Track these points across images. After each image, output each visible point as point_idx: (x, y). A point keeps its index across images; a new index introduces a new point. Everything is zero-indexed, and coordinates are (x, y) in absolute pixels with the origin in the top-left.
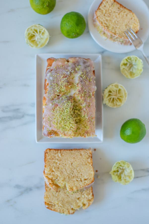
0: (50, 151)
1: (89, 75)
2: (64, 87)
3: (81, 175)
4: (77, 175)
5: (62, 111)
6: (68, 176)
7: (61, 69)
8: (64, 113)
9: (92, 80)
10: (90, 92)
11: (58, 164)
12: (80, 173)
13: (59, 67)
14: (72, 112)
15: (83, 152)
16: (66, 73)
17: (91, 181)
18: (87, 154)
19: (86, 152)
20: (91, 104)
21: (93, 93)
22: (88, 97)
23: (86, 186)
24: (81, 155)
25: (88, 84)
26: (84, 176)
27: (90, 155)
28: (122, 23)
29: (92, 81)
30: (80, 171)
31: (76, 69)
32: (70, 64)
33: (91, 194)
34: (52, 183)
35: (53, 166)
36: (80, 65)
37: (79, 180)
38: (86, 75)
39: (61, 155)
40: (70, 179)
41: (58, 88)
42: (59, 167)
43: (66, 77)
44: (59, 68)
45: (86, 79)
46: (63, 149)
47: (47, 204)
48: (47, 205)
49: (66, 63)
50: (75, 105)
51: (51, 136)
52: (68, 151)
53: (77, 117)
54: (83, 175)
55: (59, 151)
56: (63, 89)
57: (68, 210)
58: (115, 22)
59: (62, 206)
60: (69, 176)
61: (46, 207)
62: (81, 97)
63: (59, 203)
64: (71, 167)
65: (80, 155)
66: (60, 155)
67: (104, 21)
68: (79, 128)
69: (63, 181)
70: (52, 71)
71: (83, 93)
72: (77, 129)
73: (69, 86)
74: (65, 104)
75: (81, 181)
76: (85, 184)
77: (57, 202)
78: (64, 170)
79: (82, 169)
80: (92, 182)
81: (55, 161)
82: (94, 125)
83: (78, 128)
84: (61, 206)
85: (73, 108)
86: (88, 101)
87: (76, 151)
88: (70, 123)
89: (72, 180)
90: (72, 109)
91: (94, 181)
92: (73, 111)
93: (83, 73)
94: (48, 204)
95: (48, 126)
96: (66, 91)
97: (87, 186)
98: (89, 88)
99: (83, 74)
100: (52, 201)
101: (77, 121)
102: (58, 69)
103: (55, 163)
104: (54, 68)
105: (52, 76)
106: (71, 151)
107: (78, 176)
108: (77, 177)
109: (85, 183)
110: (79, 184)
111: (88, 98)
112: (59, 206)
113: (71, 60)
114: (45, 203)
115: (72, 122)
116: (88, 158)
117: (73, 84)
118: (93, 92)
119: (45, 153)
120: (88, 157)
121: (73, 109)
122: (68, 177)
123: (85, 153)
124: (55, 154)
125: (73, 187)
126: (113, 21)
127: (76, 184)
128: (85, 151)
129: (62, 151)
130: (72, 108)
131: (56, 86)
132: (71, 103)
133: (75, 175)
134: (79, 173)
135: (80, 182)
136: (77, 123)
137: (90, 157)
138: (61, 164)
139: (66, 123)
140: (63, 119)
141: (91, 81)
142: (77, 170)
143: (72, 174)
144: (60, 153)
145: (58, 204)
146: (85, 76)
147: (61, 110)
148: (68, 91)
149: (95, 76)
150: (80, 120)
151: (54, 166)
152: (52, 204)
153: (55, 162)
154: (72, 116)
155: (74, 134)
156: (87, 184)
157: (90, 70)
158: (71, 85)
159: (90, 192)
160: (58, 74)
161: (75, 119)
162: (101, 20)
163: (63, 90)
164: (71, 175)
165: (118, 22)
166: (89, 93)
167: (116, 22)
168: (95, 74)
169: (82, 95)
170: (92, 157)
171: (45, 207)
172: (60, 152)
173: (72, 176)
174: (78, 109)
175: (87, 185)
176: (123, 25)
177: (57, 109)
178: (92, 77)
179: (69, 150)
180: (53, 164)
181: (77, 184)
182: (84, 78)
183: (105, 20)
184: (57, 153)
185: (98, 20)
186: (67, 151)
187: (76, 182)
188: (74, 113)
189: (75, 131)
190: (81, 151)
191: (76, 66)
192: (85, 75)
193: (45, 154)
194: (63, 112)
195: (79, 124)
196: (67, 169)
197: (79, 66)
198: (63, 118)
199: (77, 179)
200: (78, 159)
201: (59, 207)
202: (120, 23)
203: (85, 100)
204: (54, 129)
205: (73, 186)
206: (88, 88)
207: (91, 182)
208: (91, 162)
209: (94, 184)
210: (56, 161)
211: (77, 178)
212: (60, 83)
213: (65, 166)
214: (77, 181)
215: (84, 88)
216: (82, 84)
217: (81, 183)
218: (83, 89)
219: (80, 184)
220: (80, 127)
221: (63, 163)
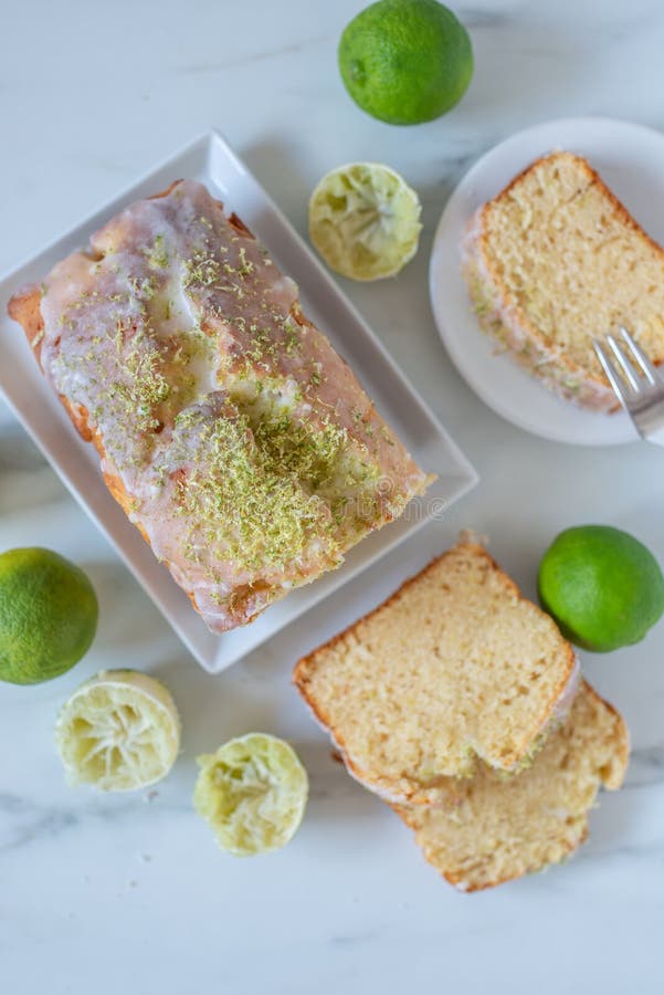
0: (312, 665)
1: (224, 249)
2: (157, 376)
3: (507, 666)
4: (491, 684)
5: (219, 483)
6: (455, 711)
7: (92, 308)
8: (231, 483)
9: (251, 264)
10: (276, 318)
11: (383, 695)
12: (499, 663)
13: (78, 306)
14: (262, 457)
15: (448, 572)
16: (120, 312)
17: (561, 664)
18: (469, 565)
19: (460, 563)
20: (319, 366)
21: (293, 315)
22: (286, 346)
23: (555, 697)
24: (446, 587)
25: (244, 292)
26: (520, 667)
27: (483, 561)
28: (601, 299)
29: (258, 267)
30: (488, 657)
31: (154, 265)
32: (111, 260)
33: (601, 709)
34: (416, 785)
35: (370, 713)
36: (159, 237)
37: (514, 692)
38: (213, 262)
39: (369, 648)
40: (476, 717)
41: (133, 397)
42: (394, 703)
43: (135, 328)
44: (80, 313)
45: (225, 278)
46: (359, 622)
47: (455, 878)
48: (459, 881)
49: (93, 268)
50: (257, 416)
51: (249, 614)
52: (387, 612)
53: (296, 461)
54: (514, 663)
55: (351, 640)
56: (158, 387)
57: (553, 838)
58: (567, 283)
59: (519, 840)
60: (461, 709)
61: (459, 891)
62: (257, 367)
63: (503, 837)
64: (442, 667)
65: (442, 592)
66: (361, 651)
67: (513, 261)
68: (337, 501)
69: (454, 748)
70: (63, 344)
71: (255, 346)
72: (333, 509)
73: (177, 357)
74: (210, 444)
75: (523, 691)
76: (551, 694)
77: (491, 842)
78: (427, 700)
79: (495, 642)
80: (570, 667)
81: (363, 692)
82: (392, 444)
83: (335, 505)
84: (516, 845)
85: (256, 437)
86: (298, 361)
87: (416, 586)
88: (285, 509)
89: (485, 717)
90: (253, 446)
91: (574, 656)
92: (264, 446)
93: (190, 261)
94: (461, 874)
95: (208, 579)
96: (176, 389)
97: (561, 696)
98: (264, 306)
99: (195, 264)
100: (471, 851)
101: (312, 478)
102: (79, 320)
103: (367, 699)
104: (60, 324)
105: (75, 364)
106: (397, 605)
107: (498, 680)
108: (497, 687)
109: (544, 686)
110: (525, 709)
111: (289, 350)
112: (508, 851)
113: (107, 242)
114: (447, 876)
115: (293, 499)
116: (483, 583)
117: (183, 337)
118: (292, 311)
119: (299, 686)
120: (479, 575)
121: (257, 439)
122: (460, 716)
123: (458, 571)
124: (342, 660)
125: (511, 741)
126: (559, 279)
127: (512, 719)
128: (450, 559)
129: (360, 629)
130: (252, 440)
131: (121, 399)
132: (233, 422)
133: (485, 686)
134: (491, 665)
135: (523, 697)
136: (314, 486)
137: (491, 571)
138: (394, 687)
139: (271, 521)
140: (245, 512)
141: (249, 269)
142: (474, 661)
143: (468, 690)
144: (359, 642)
145: (499, 843)
146: (210, 270)
147: (213, 484)
148: (186, 378)
149: (252, 237)
150: (321, 466)
151: (374, 714)
152: (478, 859)
153: (364, 696)
154: (277, 473)
155: (336, 544)
156: (557, 687)
157: (215, 230)
158: (177, 348)
159: (588, 705)
160: (92, 338)
161: (295, 476)
162: (499, 254)
163: (160, 391)
164: (469, 699)
165: (580, 286)
166: (276, 324)
167: (573, 285)
168: (247, 230)
169: (254, 354)
170: (495, 566)
171: (455, 894)
172: (356, 637)
173: (473, 702)
174: (282, 426)
175: (560, 692)
176: (604, 308)
177: (194, 489)
178: (243, 251)
179: (386, 604)
180: (364, 706)
181: (516, 718)
182: (210, 281)
183: (521, 261)
184: (348, 650)
185: (484, 250)
186: (381, 616)
187: (508, 712)
188: (274, 453)
189: (330, 527)
190: (435, 572)
191: (142, 255)
192: (209, 265)
193: (303, 692)
194: (227, 483)
195: (330, 484)
196: (429, 687)
197: (156, 244)
198: (247, 509)
199: (505, 697)
200: (450, 614)
201: (514, 852)
202: (590, 295)
203: (282, 370)
204: (240, 581)
205: (508, 735)
206: (260, 306)
207: (565, 667)
208: (508, 587)
209: (582, 666)
210: (368, 686)
211: (498, 694)
212: (128, 372)
213: (416, 678)
214: (507, 702)
215: (240, 322)
216: (220, 310)
217: (529, 702)
218: (242, 327)
219: (529, 709)
220: (339, 492)
221: (402, 676)
